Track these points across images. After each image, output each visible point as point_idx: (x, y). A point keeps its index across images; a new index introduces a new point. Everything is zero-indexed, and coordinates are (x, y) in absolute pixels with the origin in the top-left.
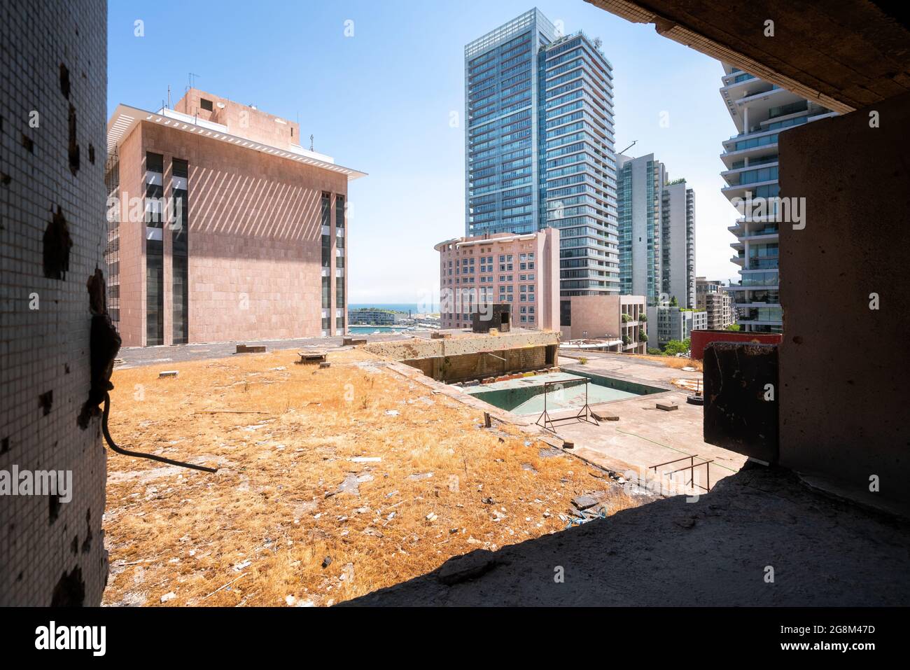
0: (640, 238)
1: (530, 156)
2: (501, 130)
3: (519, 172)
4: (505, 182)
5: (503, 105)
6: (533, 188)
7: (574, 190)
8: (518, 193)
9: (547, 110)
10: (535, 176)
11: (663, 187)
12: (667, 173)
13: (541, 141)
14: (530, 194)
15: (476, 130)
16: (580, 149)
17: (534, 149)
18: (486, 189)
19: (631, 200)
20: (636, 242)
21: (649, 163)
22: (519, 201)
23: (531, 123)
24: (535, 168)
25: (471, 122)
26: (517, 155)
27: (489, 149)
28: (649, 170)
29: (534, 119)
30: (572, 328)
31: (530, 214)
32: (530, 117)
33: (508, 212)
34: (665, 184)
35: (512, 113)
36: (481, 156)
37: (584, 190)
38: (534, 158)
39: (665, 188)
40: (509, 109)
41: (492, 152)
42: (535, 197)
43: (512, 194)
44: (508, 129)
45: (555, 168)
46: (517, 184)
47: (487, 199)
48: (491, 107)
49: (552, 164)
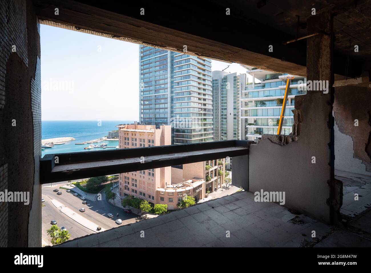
0: (230, 113)
1: (167, 79)
2: (155, 63)
3: (162, 86)
4: (156, 91)
5: (156, 51)
6: (168, 95)
7: (186, 98)
8: (162, 97)
9: (174, 56)
10: (169, 89)
11: (245, 85)
12: (248, 78)
13: (172, 72)
14: (167, 98)
15: (144, 62)
16: (189, 79)
17: (169, 75)
18: (148, 93)
19: (227, 94)
20: (228, 115)
21: (235, 77)
22: (163, 101)
23: (167, 62)
24: (169, 85)
25: (142, 58)
26: (161, 77)
27: (149, 73)
28: (235, 80)
29: (169, 60)
30: (183, 171)
31: (167, 108)
32: (167, 59)
33: (157, 106)
34: (247, 83)
35: (159, 56)
36: (146, 75)
37: (190, 99)
38: (169, 80)
39: (246, 86)
40: (158, 53)
41: (151, 74)
42: (169, 100)
43: (159, 97)
44: (158, 63)
45: (178, 86)
46: (162, 93)
47: (148, 98)
48: (151, 51)
49: (177, 84)
